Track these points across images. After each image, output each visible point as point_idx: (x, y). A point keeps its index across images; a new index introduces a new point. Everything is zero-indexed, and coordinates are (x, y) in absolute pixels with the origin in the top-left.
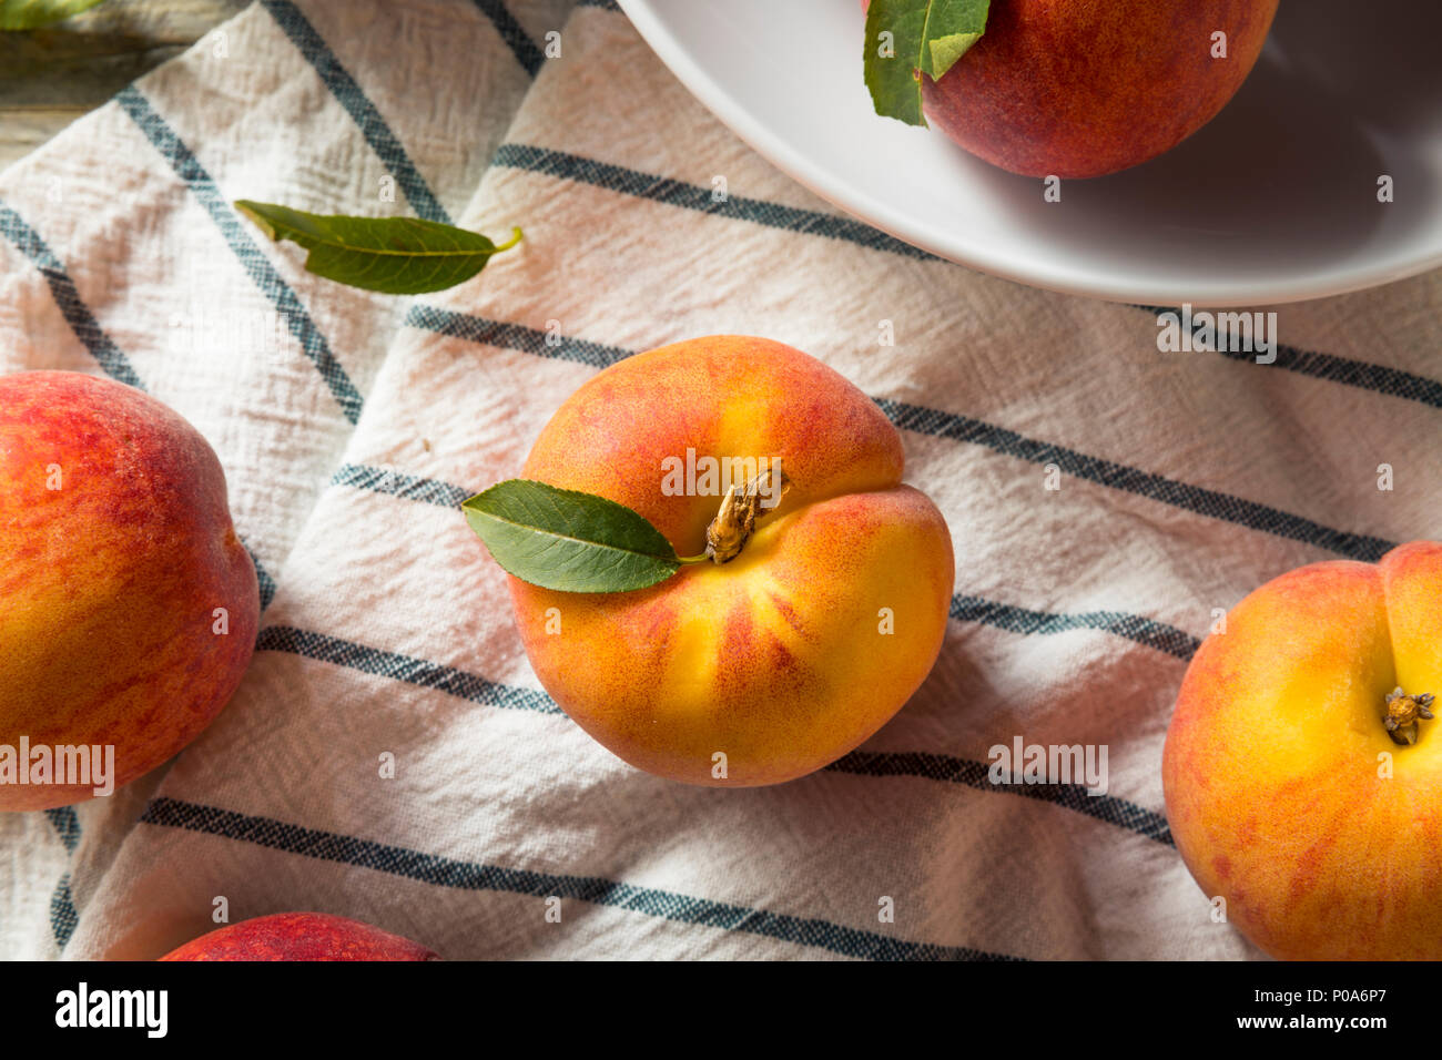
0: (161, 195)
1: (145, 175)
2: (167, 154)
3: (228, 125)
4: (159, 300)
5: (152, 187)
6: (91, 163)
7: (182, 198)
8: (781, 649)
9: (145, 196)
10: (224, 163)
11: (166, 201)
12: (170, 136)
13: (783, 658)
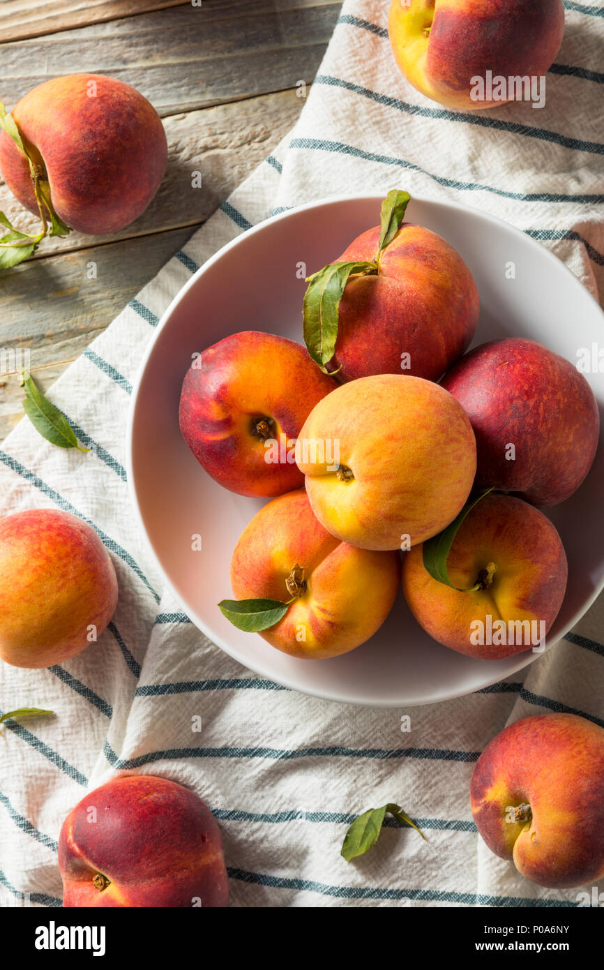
0: (106, 388)
1: (99, 382)
2: (106, 371)
3: (127, 356)
4: (114, 427)
5: (103, 385)
6: (79, 381)
7: (115, 387)
8: (329, 622)
9: (100, 390)
10: (128, 371)
11: (109, 389)
12: (105, 365)
13: (332, 624)
